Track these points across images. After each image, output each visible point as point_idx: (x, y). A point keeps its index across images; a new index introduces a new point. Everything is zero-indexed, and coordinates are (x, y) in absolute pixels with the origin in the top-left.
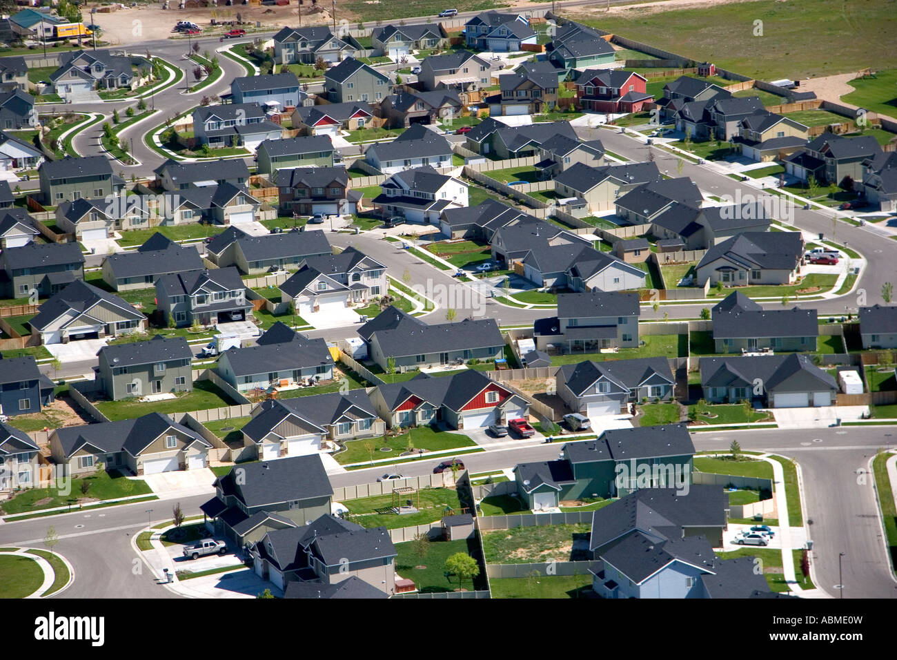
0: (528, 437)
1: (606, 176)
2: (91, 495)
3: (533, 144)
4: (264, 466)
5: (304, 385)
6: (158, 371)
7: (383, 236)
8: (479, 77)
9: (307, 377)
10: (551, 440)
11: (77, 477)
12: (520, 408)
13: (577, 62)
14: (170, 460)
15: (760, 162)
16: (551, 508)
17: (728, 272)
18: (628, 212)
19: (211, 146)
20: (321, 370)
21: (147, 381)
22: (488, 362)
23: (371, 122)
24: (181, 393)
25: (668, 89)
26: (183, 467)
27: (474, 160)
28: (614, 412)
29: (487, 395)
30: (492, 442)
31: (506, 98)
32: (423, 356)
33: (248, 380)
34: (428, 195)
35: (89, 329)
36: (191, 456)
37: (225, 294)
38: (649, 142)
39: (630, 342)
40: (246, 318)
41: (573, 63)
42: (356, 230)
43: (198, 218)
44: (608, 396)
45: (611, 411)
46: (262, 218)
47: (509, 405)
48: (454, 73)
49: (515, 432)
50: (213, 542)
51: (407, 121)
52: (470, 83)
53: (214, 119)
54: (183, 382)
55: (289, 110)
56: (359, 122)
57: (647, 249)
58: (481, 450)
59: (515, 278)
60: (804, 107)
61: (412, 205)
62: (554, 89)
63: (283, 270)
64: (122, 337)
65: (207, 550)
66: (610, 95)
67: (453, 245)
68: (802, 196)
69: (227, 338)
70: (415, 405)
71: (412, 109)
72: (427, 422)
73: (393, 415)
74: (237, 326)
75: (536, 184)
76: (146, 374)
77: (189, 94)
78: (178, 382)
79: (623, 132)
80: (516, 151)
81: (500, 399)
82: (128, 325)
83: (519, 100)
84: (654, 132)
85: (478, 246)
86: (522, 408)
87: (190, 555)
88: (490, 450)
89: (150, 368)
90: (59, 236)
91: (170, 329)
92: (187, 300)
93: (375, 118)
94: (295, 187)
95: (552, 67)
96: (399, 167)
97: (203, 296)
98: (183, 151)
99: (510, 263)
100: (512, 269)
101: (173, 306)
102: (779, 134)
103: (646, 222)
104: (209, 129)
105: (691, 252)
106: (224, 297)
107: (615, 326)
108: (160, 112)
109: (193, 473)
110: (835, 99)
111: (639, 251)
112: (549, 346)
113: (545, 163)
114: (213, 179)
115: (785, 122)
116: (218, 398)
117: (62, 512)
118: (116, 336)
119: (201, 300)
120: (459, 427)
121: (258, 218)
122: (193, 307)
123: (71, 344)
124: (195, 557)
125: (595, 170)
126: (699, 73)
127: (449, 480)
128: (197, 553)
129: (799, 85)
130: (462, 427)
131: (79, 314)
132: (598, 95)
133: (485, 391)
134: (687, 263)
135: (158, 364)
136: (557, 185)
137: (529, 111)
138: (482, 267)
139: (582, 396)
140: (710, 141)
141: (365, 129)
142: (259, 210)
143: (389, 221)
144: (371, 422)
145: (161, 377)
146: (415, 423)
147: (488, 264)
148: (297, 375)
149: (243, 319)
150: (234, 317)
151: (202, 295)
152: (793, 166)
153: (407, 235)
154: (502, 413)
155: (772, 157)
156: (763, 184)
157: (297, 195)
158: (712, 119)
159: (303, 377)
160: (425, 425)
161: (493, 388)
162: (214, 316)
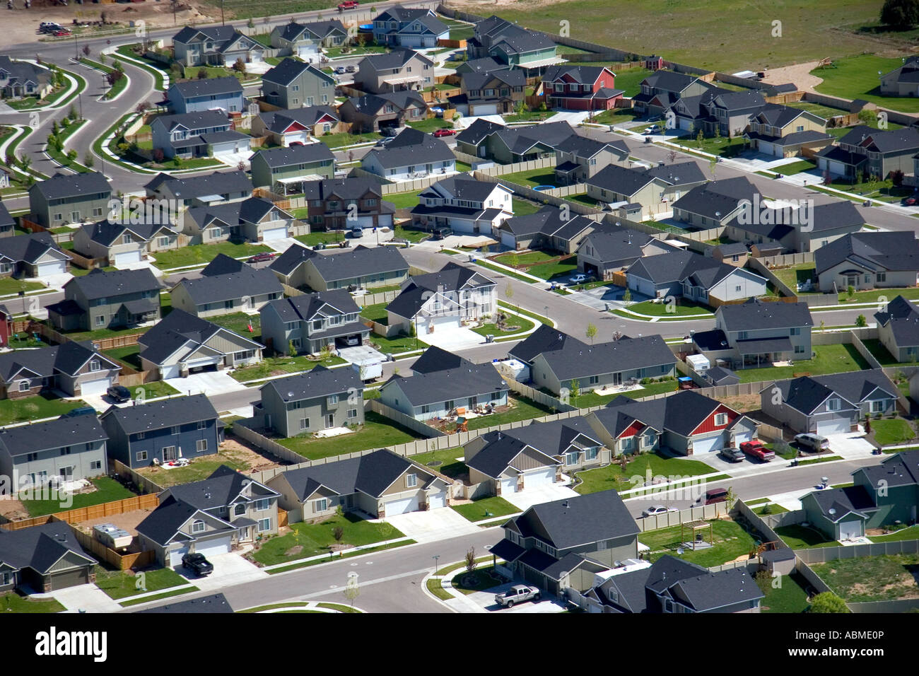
0: (767, 461)
1: (651, 178)
2: (343, 542)
3: (539, 146)
4: (564, 505)
5: (482, 413)
6: (331, 404)
7: (440, 249)
8: (423, 76)
9: (484, 405)
10: (795, 464)
11: (313, 522)
12: (749, 430)
13: (521, 58)
14: (410, 501)
15: (783, 158)
16: (859, 538)
17: (854, 275)
18: (690, 215)
19: (181, 157)
20: (496, 396)
21: (320, 415)
22: (661, 380)
23: (337, 126)
24: (353, 427)
25: (647, 84)
26: (423, 507)
27: (482, 165)
28: (843, 430)
29: (715, 416)
30: (732, 468)
31: (473, 97)
32: (597, 377)
33: (425, 410)
34: (475, 204)
35: (207, 360)
36: (432, 495)
37: (341, 318)
38: (648, 140)
39: (802, 354)
40: (363, 343)
41: (516, 59)
42: (407, 243)
43: (226, 236)
44: (839, 414)
45: (841, 429)
46: (296, 234)
47: (738, 427)
48: (397, 72)
49: (754, 457)
50: (526, 588)
51: (376, 125)
52: (413, 83)
53: (180, 128)
54: (355, 415)
55: (235, 116)
56: (325, 128)
57: (744, 254)
58: (725, 477)
59: (618, 289)
60: (787, 99)
61: (459, 215)
62: (522, 86)
63: (361, 289)
64: (241, 368)
65: (522, 597)
66: (582, 92)
67: (521, 257)
68: (852, 193)
69: (370, 365)
70: (637, 431)
71: (381, 112)
72: (649, 448)
73: (616, 442)
74: (357, 352)
75: (565, 188)
76: (319, 407)
77: (107, 101)
78: (350, 416)
79: (611, 129)
80: (522, 154)
81: (729, 421)
82: (244, 355)
83: (487, 100)
84: (647, 129)
85: (551, 257)
86: (751, 429)
87: (505, 603)
88: (735, 476)
89: (323, 402)
90: (91, 261)
91: (287, 358)
92: (303, 326)
93: (340, 123)
94: (327, 200)
95: (496, 63)
96: (403, 174)
97: (320, 321)
98: (149, 164)
99: (605, 274)
100: (608, 279)
101: (288, 333)
102: (799, 128)
103: (716, 225)
104: (175, 139)
105: (791, 256)
106: (340, 321)
107: (788, 338)
108: (89, 122)
109: (435, 513)
110: (811, 90)
111: (737, 256)
112: (719, 361)
113: (566, 165)
114: (216, 194)
115: (805, 116)
116: (398, 431)
117: (323, 561)
118: (235, 366)
119: (318, 325)
120: (689, 452)
121: (291, 234)
122: (310, 334)
123: (191, 377)
124: (510, 605)
125: (634, 173)
126: (647, 67)
127: (722, 511)
128: (512, 601)
129: (763, 77)
130: (692, 452)
131: (198, 346)
132: (567, 92)
133: (714, 414)
134: (787, 267)
135: (331, 396)
136: (591, 189)
137: (497, 110)
138: (576, 278)
139: (812, 414)
140: (715, 137)
141: (332, 134)
142: (292, 225)
143: (439, 233)
144: (597, 451)
145: (334, 411)
146: (638, 450)
147: (582, 276)
148: (472, 403)
149: (360, 344)
150: (351, 342)
151: (319, 319)
152: (828, 161)
153: (463, 247)
154: (731, 435)
155: (795, 153)
156: (805, 181)
157: (329, 207)
158: (711, 114)
159: (478, 405)
160: (648, 452)
161: (723, 409)
162: (331, 342)
